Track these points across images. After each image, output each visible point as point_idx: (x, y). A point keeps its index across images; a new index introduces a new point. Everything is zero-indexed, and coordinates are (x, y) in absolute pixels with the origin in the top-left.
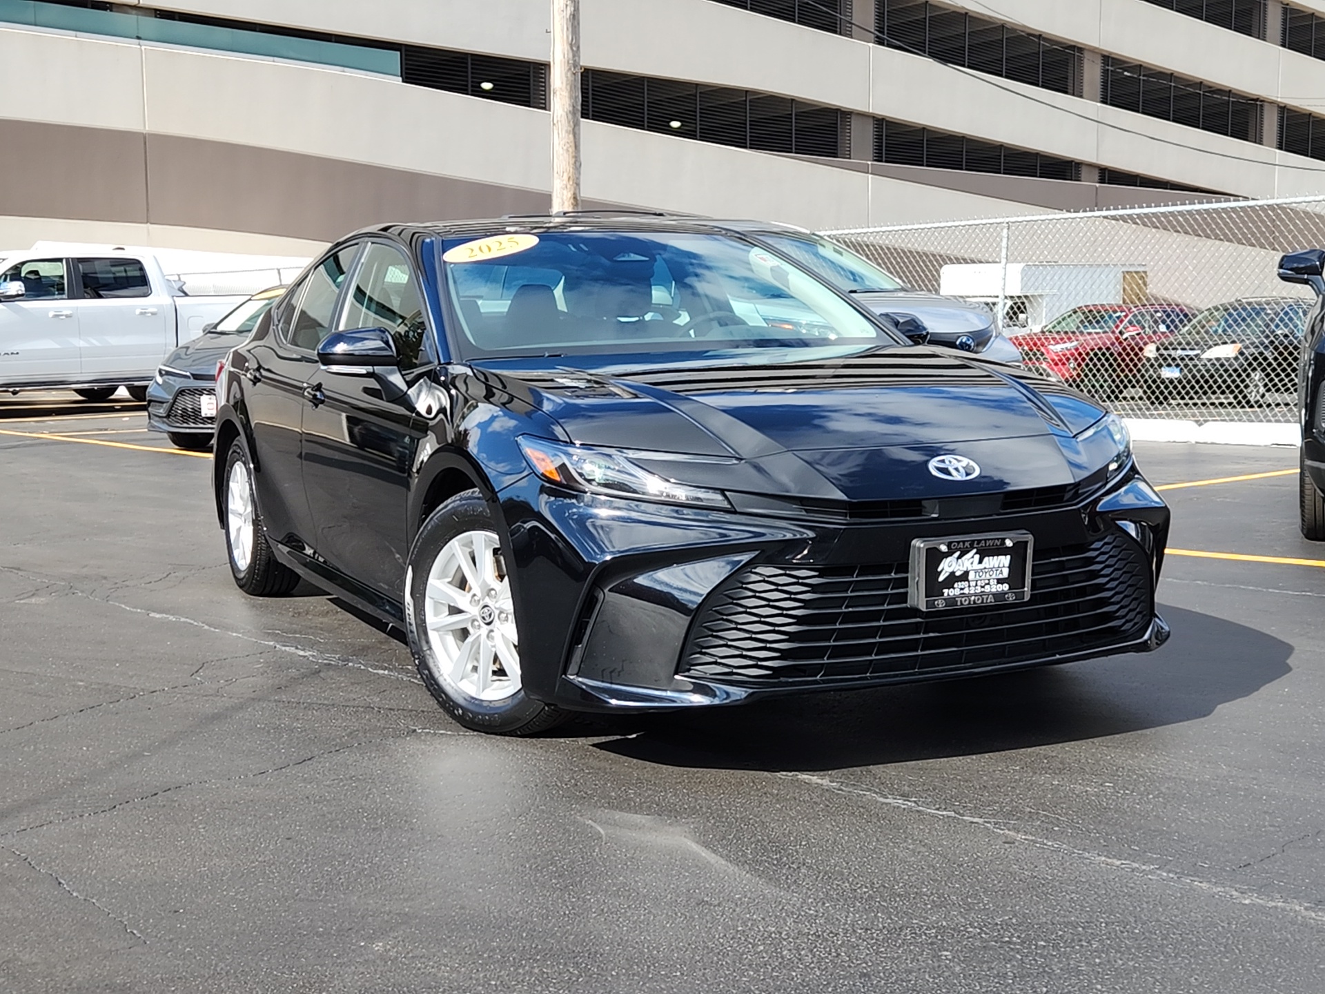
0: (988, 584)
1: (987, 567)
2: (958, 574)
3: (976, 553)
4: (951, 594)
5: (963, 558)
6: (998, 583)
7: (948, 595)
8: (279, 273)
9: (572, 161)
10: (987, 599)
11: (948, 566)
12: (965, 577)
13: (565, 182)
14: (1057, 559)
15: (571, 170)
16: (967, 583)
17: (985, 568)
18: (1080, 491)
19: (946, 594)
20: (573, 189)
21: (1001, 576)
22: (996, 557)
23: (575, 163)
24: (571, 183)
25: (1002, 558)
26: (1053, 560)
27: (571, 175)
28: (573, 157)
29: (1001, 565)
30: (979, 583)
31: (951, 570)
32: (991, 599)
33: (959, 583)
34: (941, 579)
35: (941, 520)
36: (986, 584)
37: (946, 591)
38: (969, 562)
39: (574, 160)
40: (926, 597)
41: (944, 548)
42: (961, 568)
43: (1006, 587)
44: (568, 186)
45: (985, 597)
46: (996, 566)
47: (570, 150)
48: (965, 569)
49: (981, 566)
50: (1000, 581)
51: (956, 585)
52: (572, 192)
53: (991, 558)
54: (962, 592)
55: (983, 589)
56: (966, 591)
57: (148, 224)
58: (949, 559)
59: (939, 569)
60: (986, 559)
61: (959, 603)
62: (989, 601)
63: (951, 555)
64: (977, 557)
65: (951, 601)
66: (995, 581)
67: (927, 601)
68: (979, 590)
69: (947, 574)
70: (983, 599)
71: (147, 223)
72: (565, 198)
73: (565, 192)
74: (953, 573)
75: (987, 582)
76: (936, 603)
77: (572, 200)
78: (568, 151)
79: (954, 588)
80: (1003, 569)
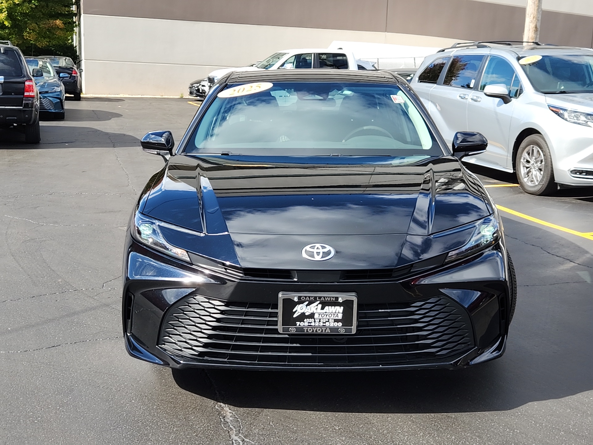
0: (328, 321)
1: (328, 311)
2: (307, 314)
3: (319, 304)
4: (301, 325)
5: (311, 306)
6: (335, 321)
7: (300, 325)
8: (415, 60)
9: (536, 8)
10: (325, 330)
11: (299, 309)
12: (312, 316)
13: (531, 19)
14: (383, 311)
15: (535, 13)
16: (313, 319)
17: (326, 312)
18: (412, 271)
19: (298, 325)
20: (535, 22)
21: (337, 318)
22: (333, 307)
23: (538, 9)
24: (535, 20)
25: (338, 307)
26: (380, 311)
27: (535, 15)
28: (537, 6)
29: (337, 312)
30: (322, 321)
31: (302, 311)
32: (328, 331)
33: (308, 319)
34: (295, 316)
35: (298, 282)
36: (326, 322)
37: (298, 323)
38: (315, 308)
39: (537, 8)
40: (283, 325)
41: (296, 299)
42: (309, 311)
43: (340, 324)
44: (533, 21)
45: (324, 329)
46: (334, 312)
47: (536, 3)
48: (312, 312)
49: (322, 311)
50: (336, 321)
51: (305, 320)
52: (535, 24)
53: (330, 307)
54: (309, 324)
55: (324, 324)
56: (313, 324)
57: (386, 33)
58: (301, 305)
59: (294, 311)
60: (327, 308)
61: (305, 331)
62: (326, 331)
63: (303, 303)
64: (320, 306)
65: (302, 329)
66: (333, 320)
67: (283, 328)
68: (321, 324)
69: (299, 314)
70: (322, 330)
71: (386, 31)
72: (530, 27)
73: (531, 24)
74: (303, 314)
75: (327, 320)
76: (290, 329)
77: (534, 29)
78: (534, 3)
79: (304, 322)
80: (339, 314)
